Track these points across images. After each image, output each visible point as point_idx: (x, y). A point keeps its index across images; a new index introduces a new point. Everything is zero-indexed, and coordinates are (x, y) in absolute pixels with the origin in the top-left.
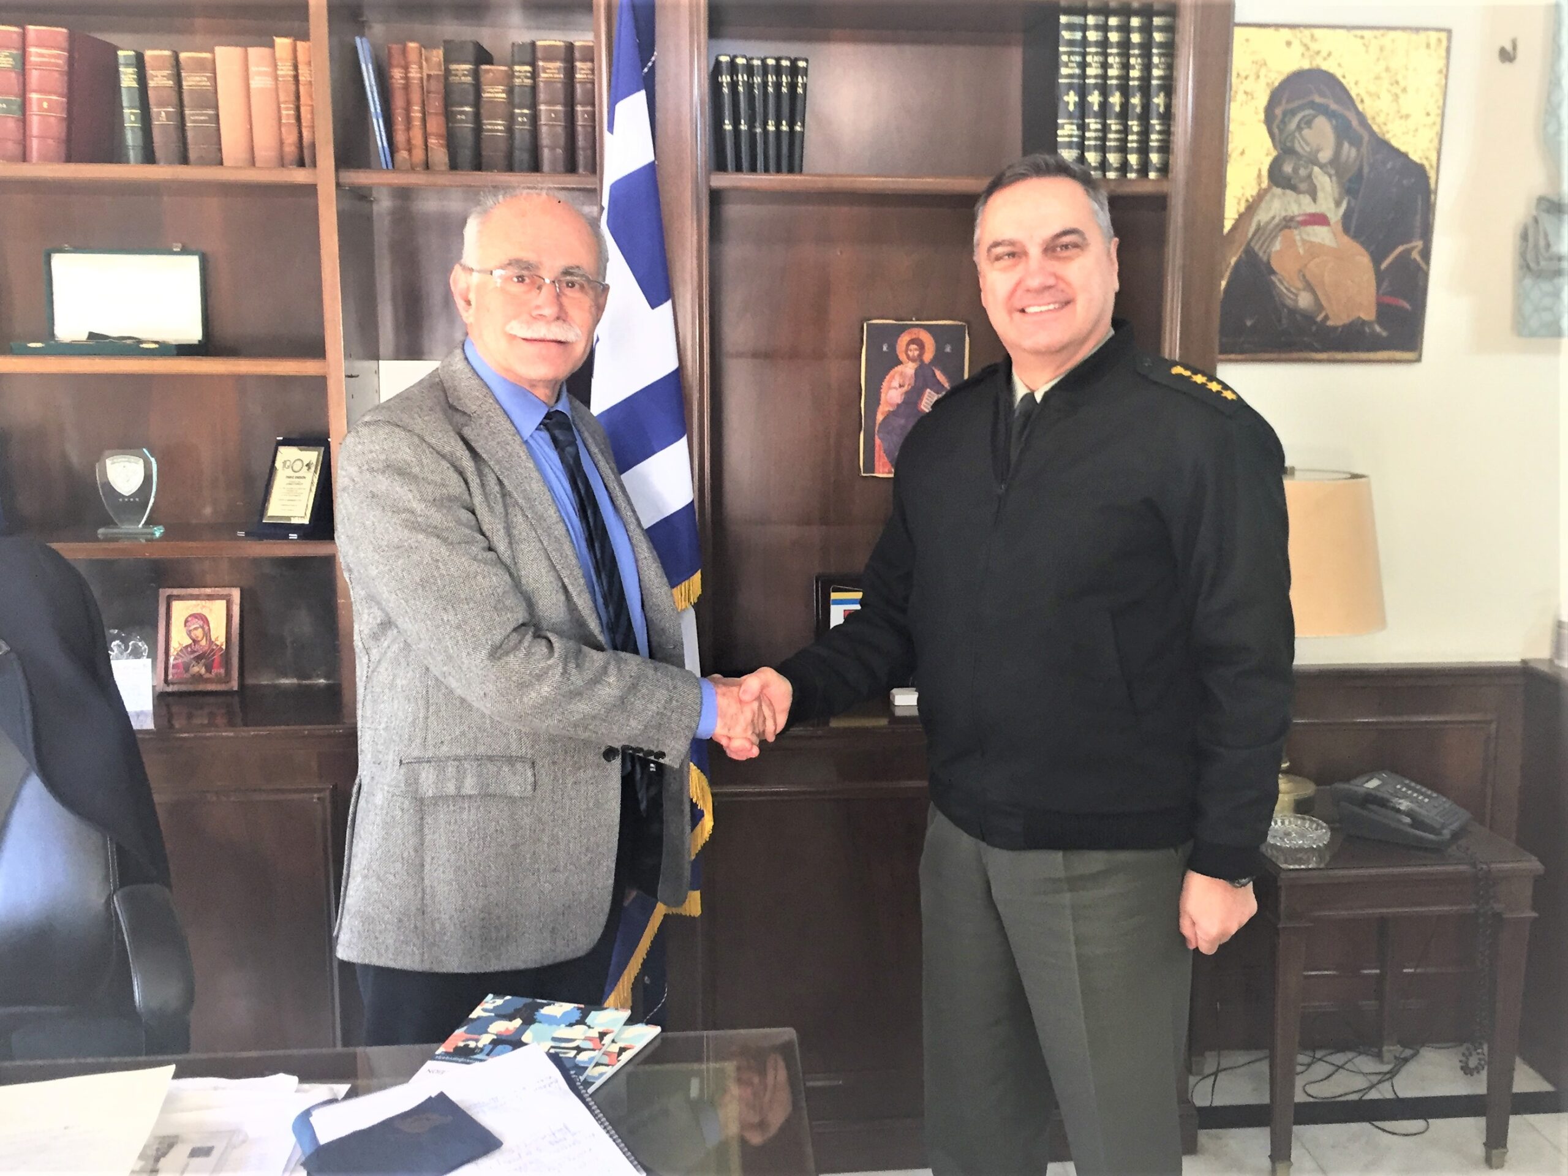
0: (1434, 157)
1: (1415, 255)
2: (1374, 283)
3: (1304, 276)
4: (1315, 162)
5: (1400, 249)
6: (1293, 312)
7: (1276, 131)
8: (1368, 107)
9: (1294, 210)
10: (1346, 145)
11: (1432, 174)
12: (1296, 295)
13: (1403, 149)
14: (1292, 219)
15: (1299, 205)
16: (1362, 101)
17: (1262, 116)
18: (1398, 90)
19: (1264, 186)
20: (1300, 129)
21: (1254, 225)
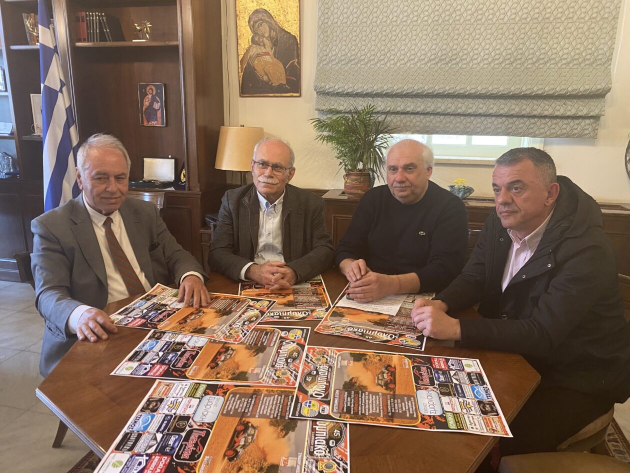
0: (298, 33)
1: (296, 63)
2: (285, 73)
3: (264, 71)
4: (264, 36)
5: (291, 62)
6: (263, 81)
7: (252, 28)
8: (277, 19)
9: (259, 51)
10: (272, 31)
11: (298, 39)
12: (263, 77)
13: (289, 31)
14: (259, 54)
15: (261, 50)
16: (275, 17)
17: (247, 24)
18: (285, 14)
19: (250, 44)
20: (259, 27)
21: (249, 56)
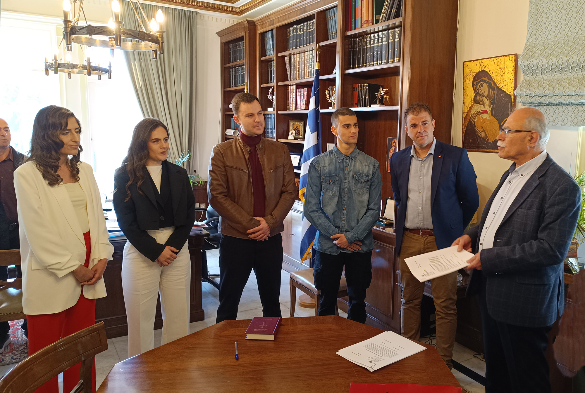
0: (513, 92)
3: (482, 128)
4: (484, 96)
5: (505, 119)
6: (481, 138)
7: (475, 88)
8: (495, 80)
9: (480, 110)
10: (491, 90)
11: (512, 97)
12: (481, 133)
13: (505, 90)
14: (479, 112)
15: (480, 108)
16: (494, 78)
17: (472, 85)
18: (503, 74)
19: (473, 103)
20: (480, 87)
21: (471, 114)
